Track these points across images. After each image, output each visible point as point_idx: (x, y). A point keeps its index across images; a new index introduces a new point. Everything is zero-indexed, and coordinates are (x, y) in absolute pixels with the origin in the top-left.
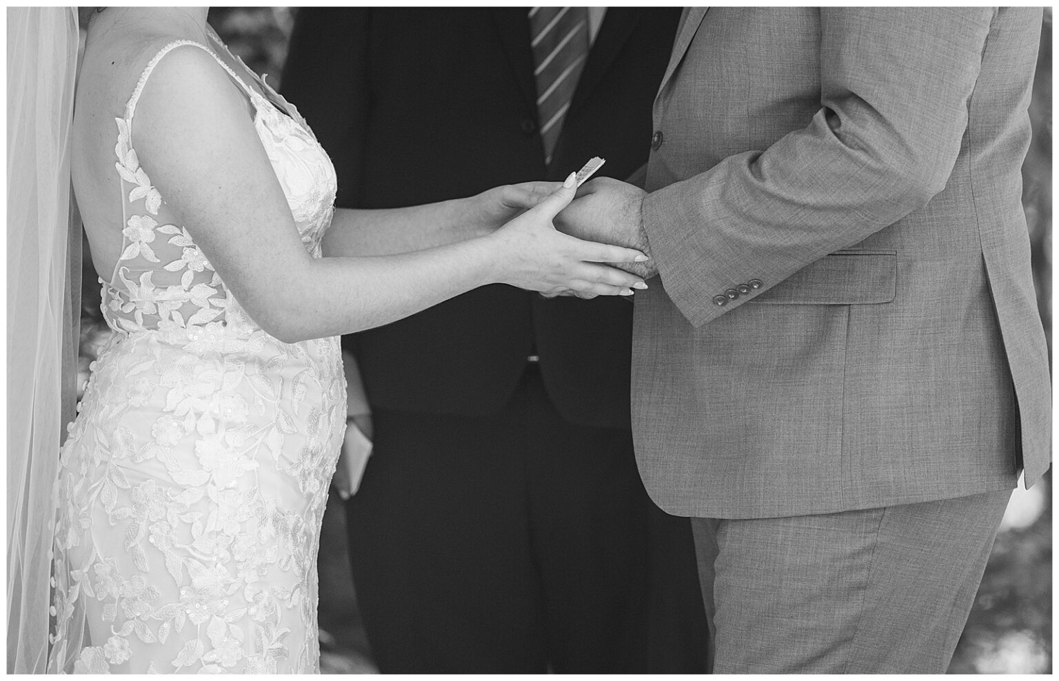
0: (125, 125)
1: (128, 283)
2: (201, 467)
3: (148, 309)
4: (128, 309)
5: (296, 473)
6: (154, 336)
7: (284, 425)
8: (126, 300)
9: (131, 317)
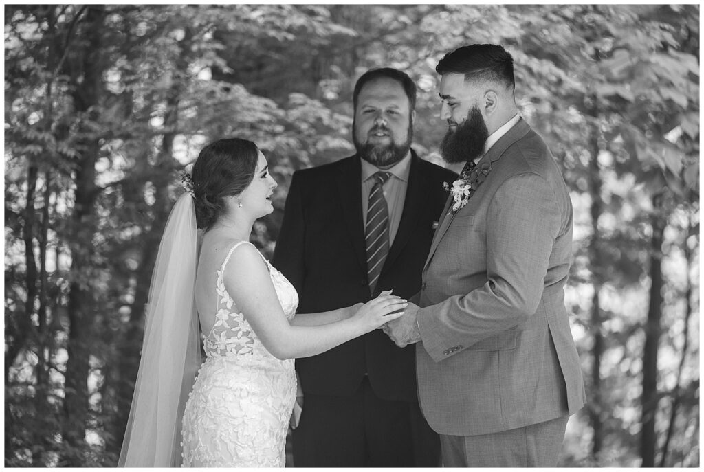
0: (221, 274)
1: (216, 336)
2: (241, 410)
3: (222, 347)
4: (215, 348)
5: (278, 413)
6: (224, 358)
7: (274, 395)
8: (214, 344)
9: (216, 351)
